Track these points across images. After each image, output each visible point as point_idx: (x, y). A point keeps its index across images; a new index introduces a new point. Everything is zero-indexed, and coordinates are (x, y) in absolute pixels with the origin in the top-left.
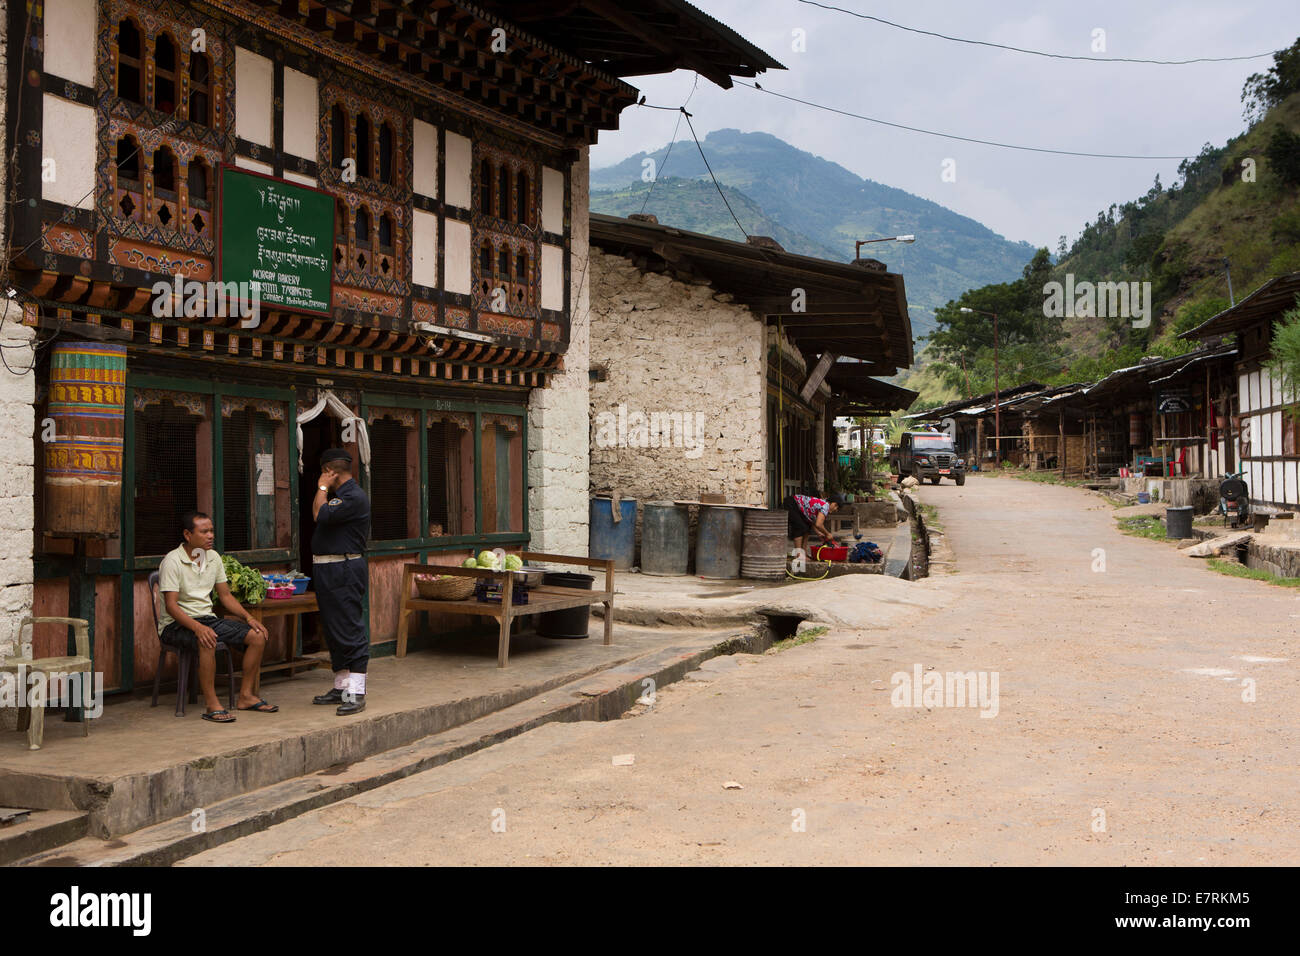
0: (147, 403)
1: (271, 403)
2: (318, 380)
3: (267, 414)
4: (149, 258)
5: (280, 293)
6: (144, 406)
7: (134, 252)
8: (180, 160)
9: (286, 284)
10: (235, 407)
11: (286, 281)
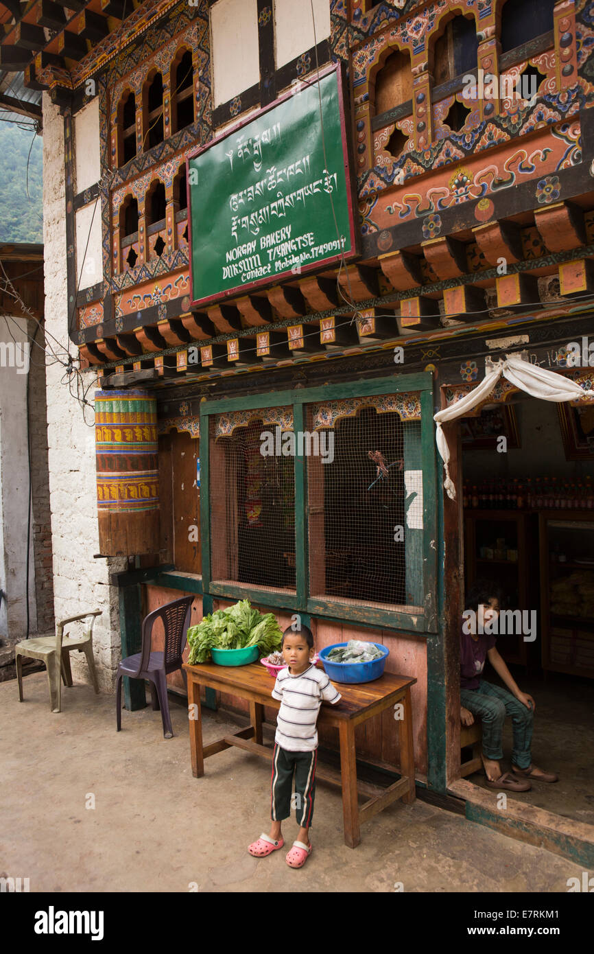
0: (234, 427)
1: (401, 397)
2: (487, 342)
3: (396, 415)
4: (146, 296)
5: (264, 263)
6: (231, 430)
7: (135, 297)
8: (166, 184)
9: (273, 246)
10: (341, 414)
11: (273, 242)
